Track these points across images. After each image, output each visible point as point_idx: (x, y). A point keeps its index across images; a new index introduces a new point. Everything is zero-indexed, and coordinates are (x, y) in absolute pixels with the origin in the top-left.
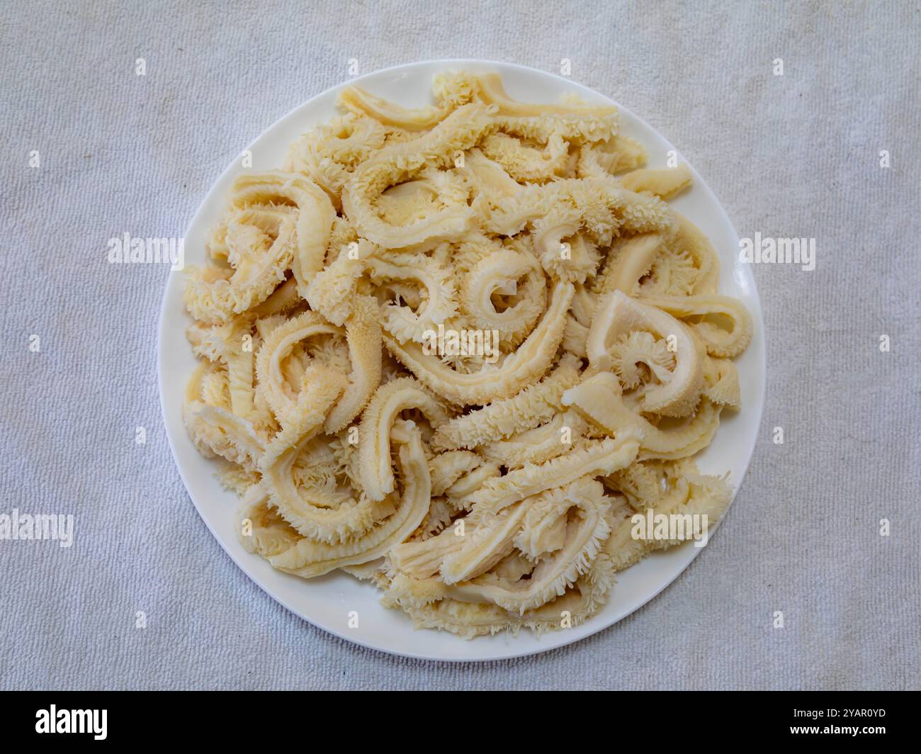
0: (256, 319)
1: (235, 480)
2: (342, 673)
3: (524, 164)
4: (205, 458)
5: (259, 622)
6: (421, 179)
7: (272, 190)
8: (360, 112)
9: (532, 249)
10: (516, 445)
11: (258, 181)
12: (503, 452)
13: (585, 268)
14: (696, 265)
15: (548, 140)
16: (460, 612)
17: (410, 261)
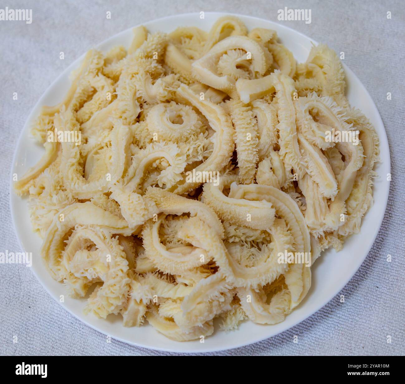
0: (134, 271)
1: (233, 318)
2: (377, 289)
3: (101, 100)
4: (214, 334)
5: (331, 334)
6: (86, 157)
7: (57, 238)
8: (32, 182)
9: (152, 105)
10: (264, 132)
11: (48, 244)
12: (266, 140)
13: (174, 79)
14: (190, 37)
15: (93, 87)
16: (355, 200)
17: (134, 167)
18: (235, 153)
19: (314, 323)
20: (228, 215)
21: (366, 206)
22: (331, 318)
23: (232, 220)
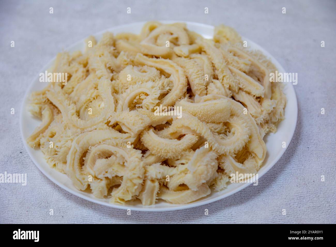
17: (121, 104)
18: (189, 84)
19: (276, 176)
20: (200, 114)
21: (283, 102)
22: (286, 170)
23: (203, 117)
